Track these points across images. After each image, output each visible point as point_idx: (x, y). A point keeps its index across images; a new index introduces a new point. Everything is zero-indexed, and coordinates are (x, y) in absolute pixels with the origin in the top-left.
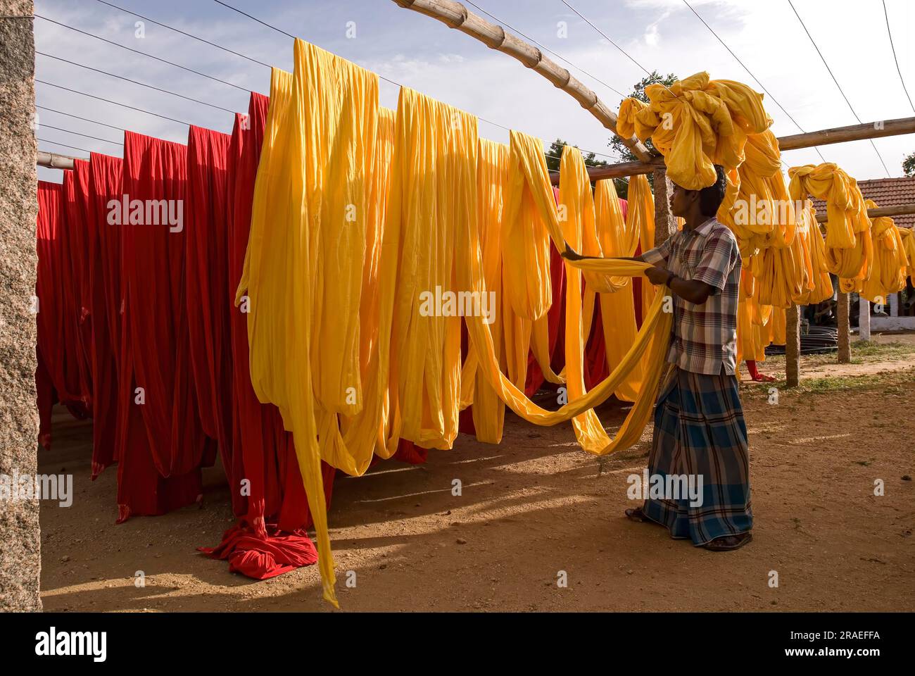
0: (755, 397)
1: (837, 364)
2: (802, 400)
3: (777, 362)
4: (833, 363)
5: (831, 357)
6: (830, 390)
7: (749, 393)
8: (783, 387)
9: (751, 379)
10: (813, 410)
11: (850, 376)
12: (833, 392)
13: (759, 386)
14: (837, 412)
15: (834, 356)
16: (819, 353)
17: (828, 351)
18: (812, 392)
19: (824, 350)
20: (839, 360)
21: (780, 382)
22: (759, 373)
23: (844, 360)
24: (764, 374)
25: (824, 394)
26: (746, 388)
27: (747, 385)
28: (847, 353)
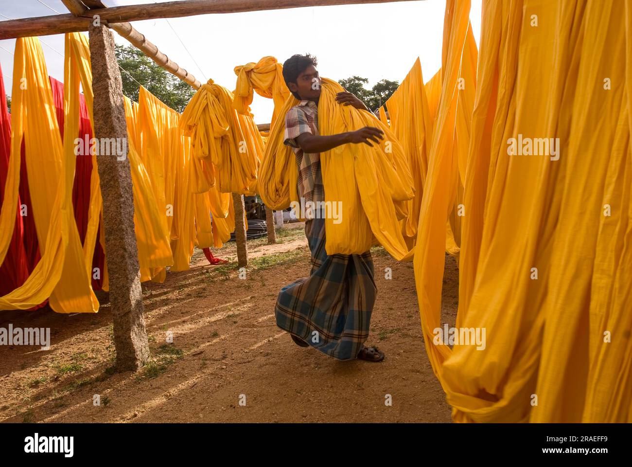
0: (216, 279)
1: (267, 245)
2: (253, 277)
3: (226, 248)
4: (265, 245)
5: (262, 241)
6: (271, 266)
7: (210, 277)
8: (236, 268)
9: (210, 263)
10: (264, 285)
11: (280, 253)
12: (273, 267)
13: (217, 269)
14: (283, 284)
15: (265, 240)
16: (254, 239)
17: (259, 237)
18: (259, 269)
19: (257, 236)
20: (269, 242)
21: (233, 264)
22: (215, 258)
23: (272, 242)
24: (219, 258)
25: (267, 269)
26: (207, 272)
27: (207, 269)
28: (274, 237)
